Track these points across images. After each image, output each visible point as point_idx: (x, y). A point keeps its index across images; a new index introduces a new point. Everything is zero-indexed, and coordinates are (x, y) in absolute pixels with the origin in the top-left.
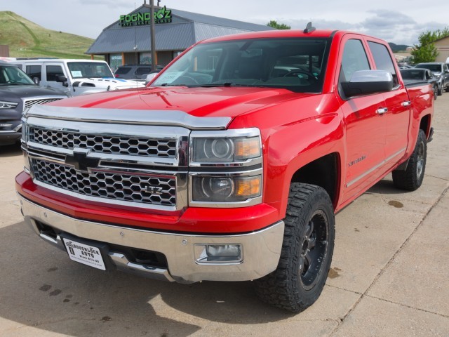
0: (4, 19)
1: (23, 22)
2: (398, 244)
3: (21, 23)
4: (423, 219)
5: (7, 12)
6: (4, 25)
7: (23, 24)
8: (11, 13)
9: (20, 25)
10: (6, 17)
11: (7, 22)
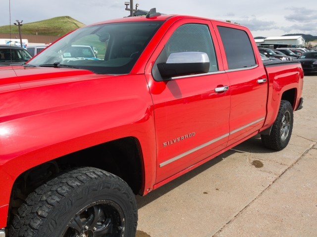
0: (65, 21)
1: (76, 22)
2: (235, 212)
3: (74, 23)
4: (273, 182)
5: (66, 17)
6: (64, 25)
7: (75, 24)
8: (68, 17)
9: (74, 25)
10: (66, 20)
11: (66, 22)
